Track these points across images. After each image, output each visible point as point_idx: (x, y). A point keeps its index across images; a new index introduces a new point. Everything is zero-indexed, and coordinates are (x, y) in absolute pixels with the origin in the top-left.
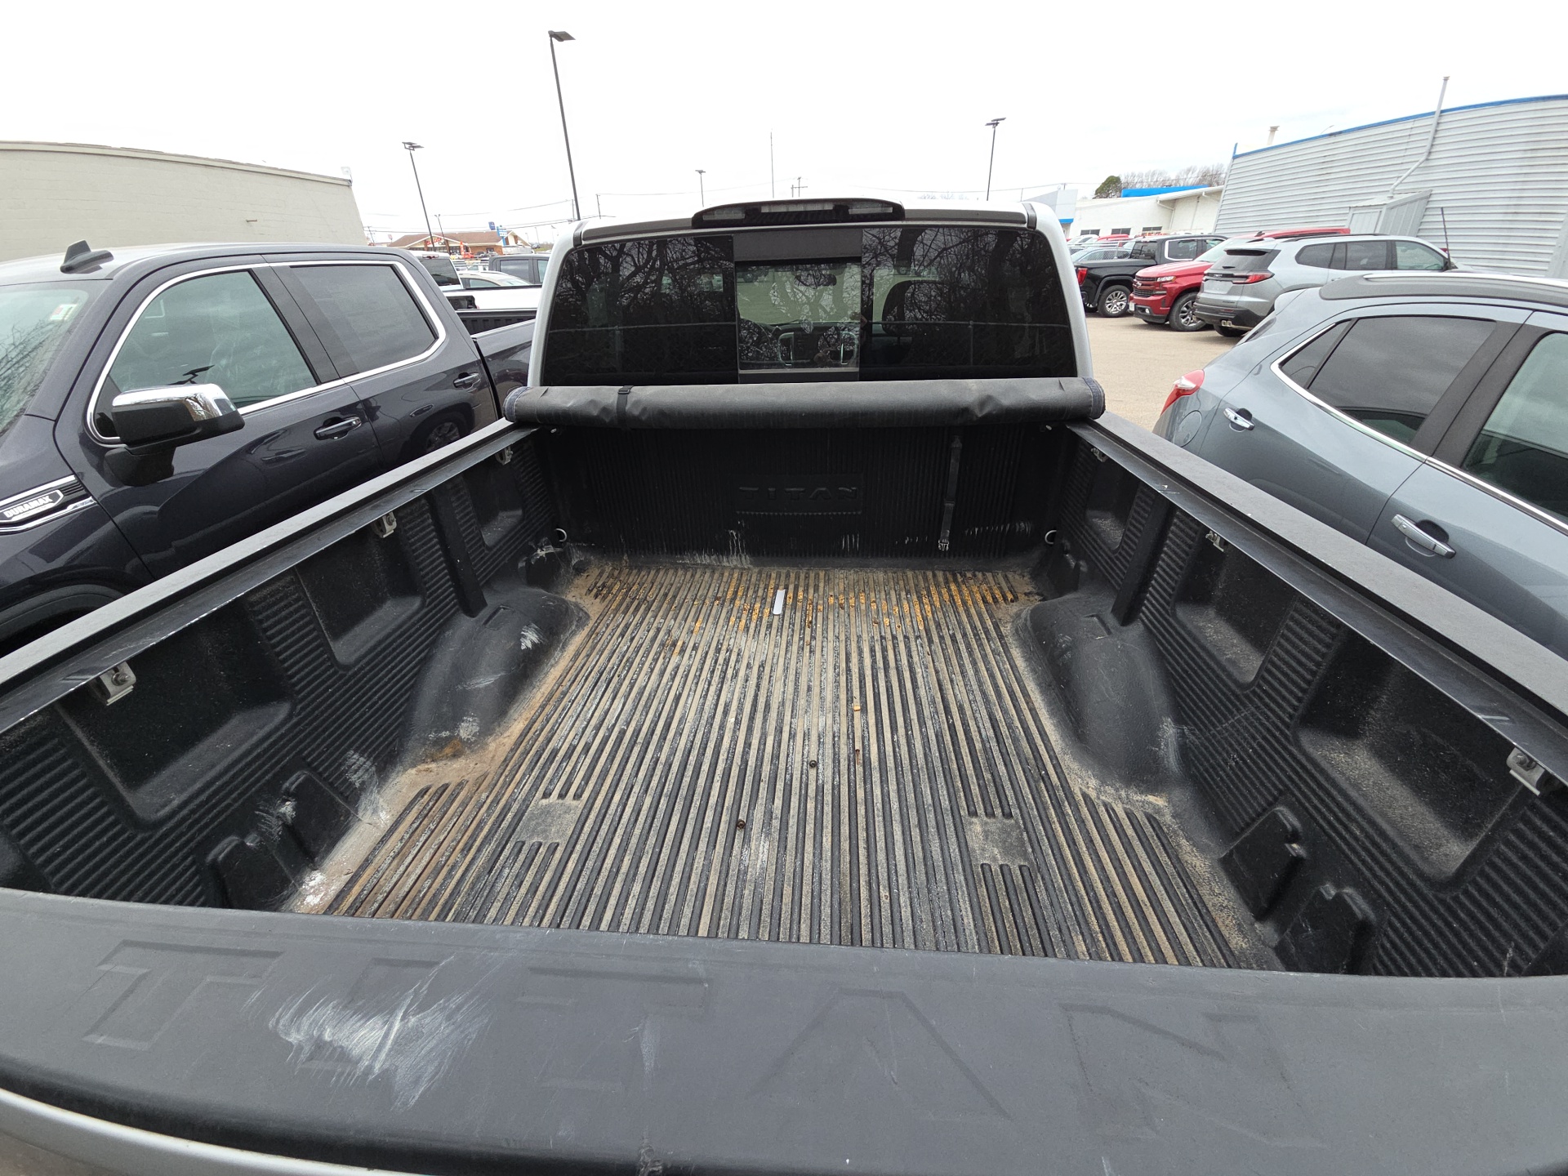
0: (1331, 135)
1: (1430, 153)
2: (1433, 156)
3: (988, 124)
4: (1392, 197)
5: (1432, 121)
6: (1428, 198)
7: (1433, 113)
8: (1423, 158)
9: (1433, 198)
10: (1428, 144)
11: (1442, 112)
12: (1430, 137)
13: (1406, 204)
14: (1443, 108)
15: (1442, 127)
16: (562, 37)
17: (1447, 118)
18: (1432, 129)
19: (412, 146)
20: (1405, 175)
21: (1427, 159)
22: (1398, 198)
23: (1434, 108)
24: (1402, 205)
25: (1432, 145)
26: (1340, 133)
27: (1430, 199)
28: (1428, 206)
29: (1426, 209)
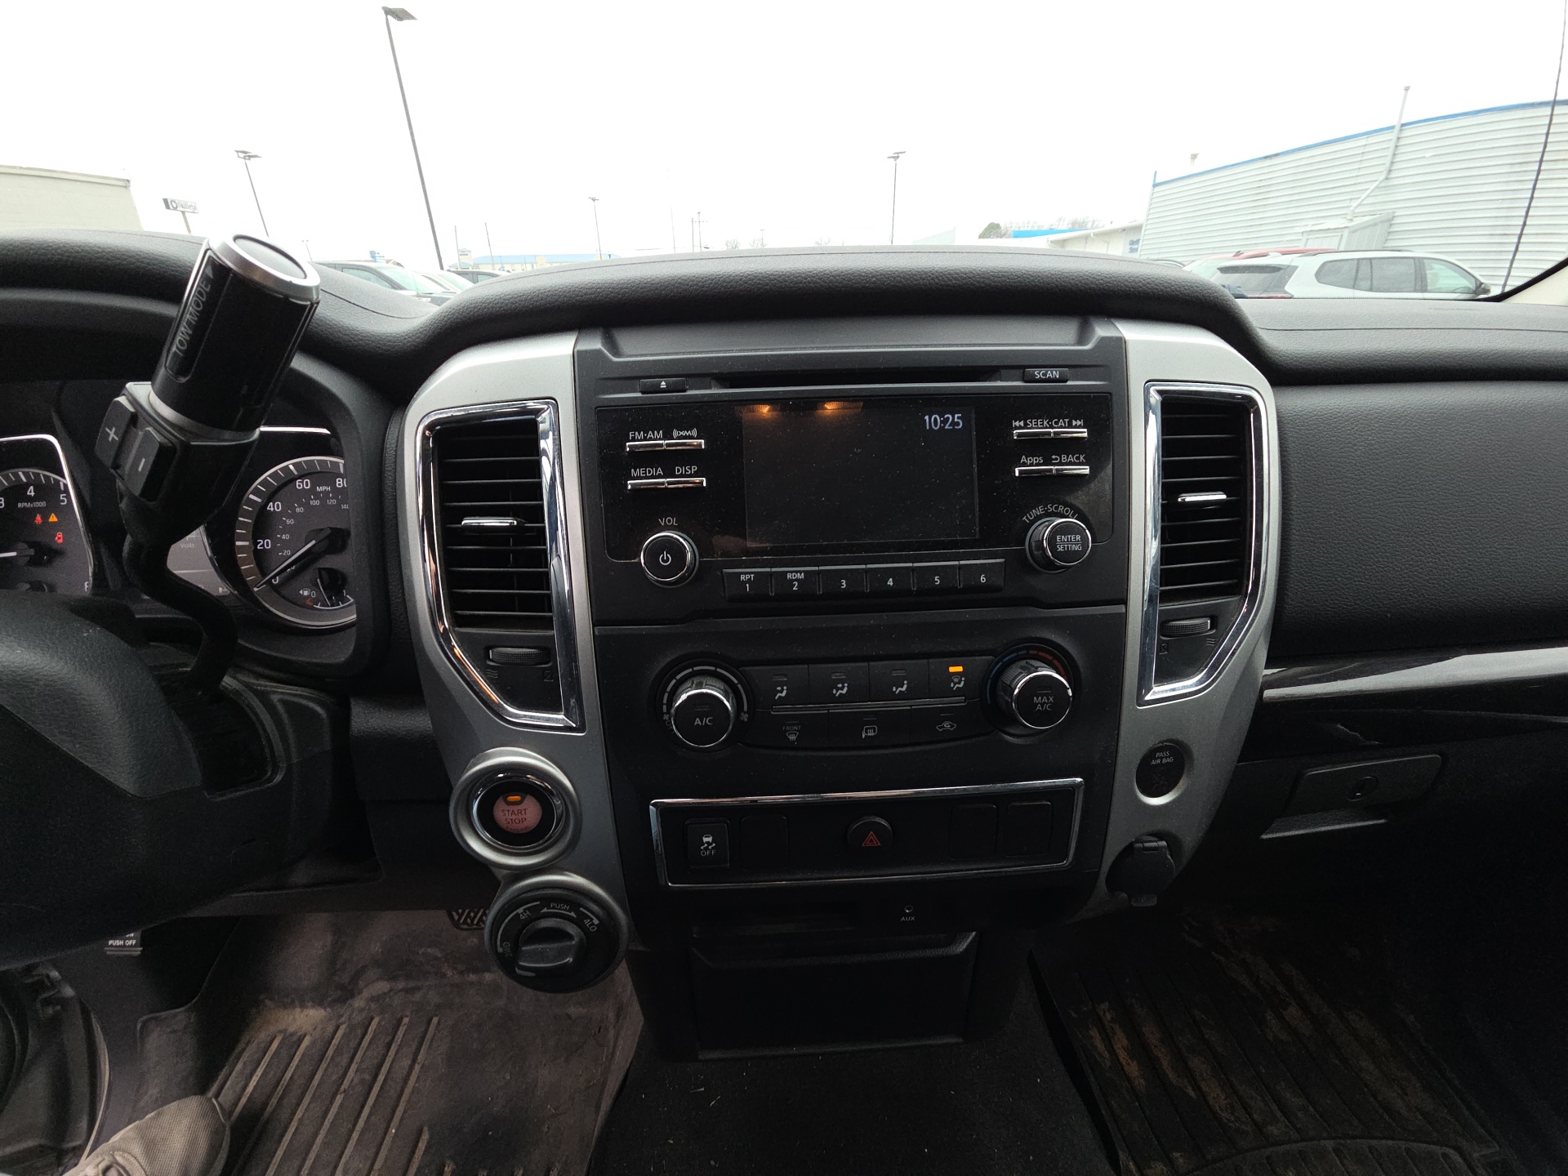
0: (1266, 158)
1: (1390, 171)
2: (1393, 175)
3: (889, 158)
4: (1351, 220)
5: (1393, 136)
6: (1390, 221)
7: (1393, 127)
8: (1383, 177)
9: (1396, 221)
10: (1388, 161)
11: (1403, 125)
12: (1389, 153)
13: (1367, 227)
14: (1403, 122)
15: (1402, 142)
16: (400, 15)
17: (1407, 132)
18: (1392, 145)
19: (248, 156)
20: (1364, 196)
21: (1387, 179)
22: (1358, 221)
23: (1394, 122)
24: (1362, 228)
25: (1392, 163)
26: (1277, 155)
27: (1393, 222)
28: (1392, 230)
29: (1389, 233)
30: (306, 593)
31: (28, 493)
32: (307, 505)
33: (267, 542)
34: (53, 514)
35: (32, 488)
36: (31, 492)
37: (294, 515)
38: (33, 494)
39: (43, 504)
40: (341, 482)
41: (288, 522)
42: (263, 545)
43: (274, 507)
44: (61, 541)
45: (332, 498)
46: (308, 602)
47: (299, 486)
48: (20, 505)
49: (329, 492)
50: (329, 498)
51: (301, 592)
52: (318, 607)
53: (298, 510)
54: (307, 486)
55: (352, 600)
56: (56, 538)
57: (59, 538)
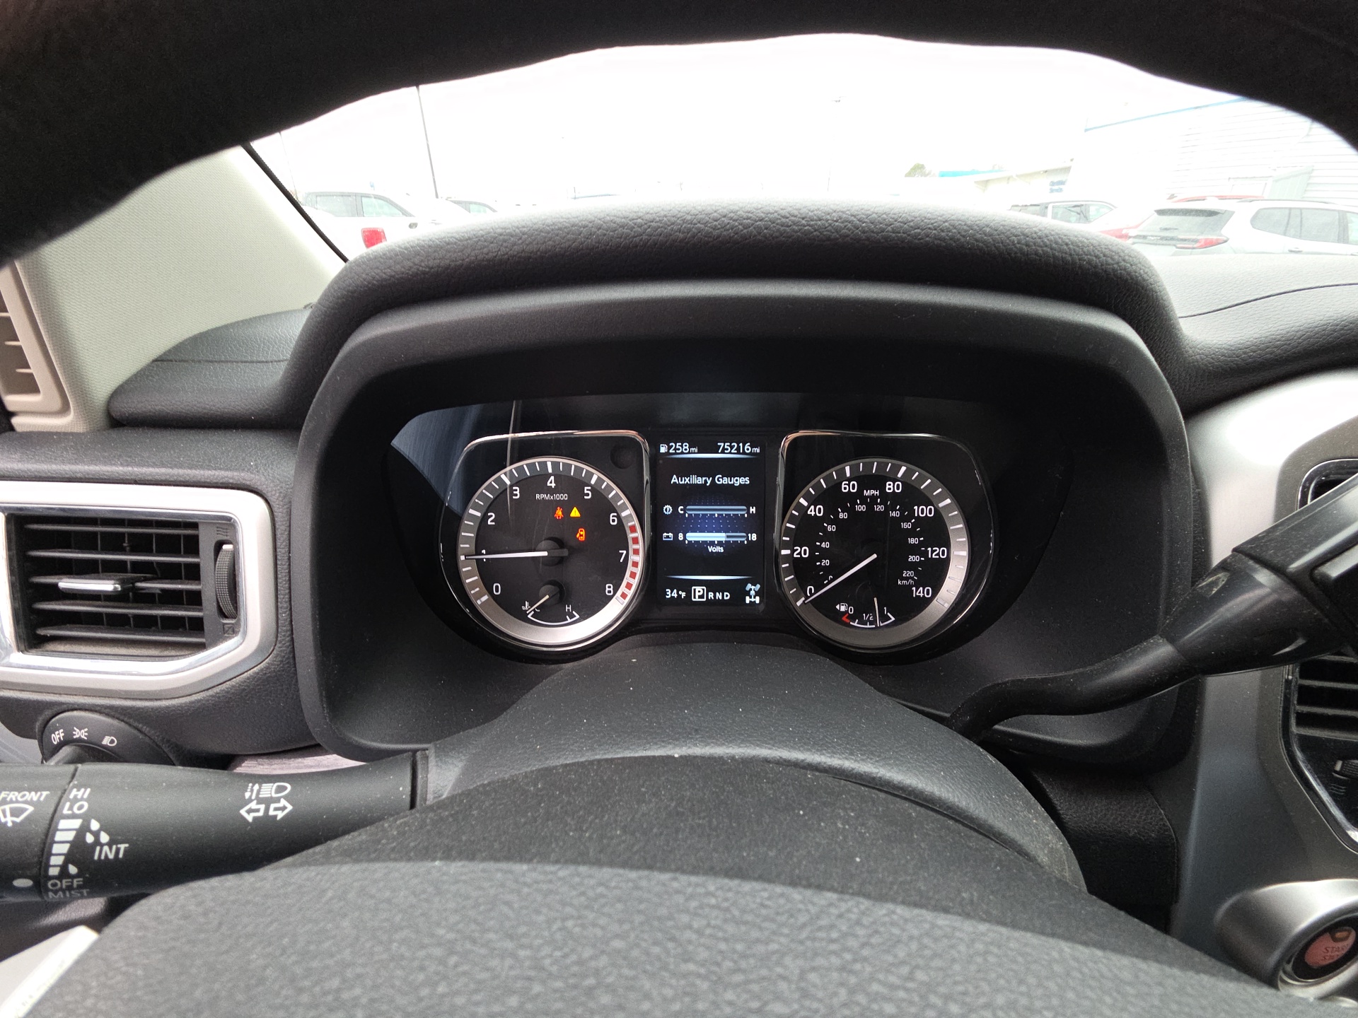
4: (1274, 170)
6: (1310, 173)
9: (1314, 173)
13: (1289, 178)
21: (1308, 135)
22: (1280, 171)
24: (1284, 179)
27: (1312, 175)
28: (1311, 181)
29: (1308, 184)
30: (843, 609)
31: (549, 484)
32: (851, 511)
33: (805, 550)
34: (575, 509)
35: (552, 478)
36: (551, 483)
37: (836, 521)
38: (553, 485)
39: (564, 497)
40: (891, 487)
41: (829, 529)
42: (800, 553)
43: (815, 511)
44: (582, 538)
45: (880, 504)
46: (844, 618)
47: (845, 488)
48: (538, 496)
49: (877, 497)
50: (877, 504)
51: (838, 607)
52: (856, 624)
53: (841, 516)
54: (853, 489)
55: (893, 619)
56: (578, 535)
57: (581, 535)
